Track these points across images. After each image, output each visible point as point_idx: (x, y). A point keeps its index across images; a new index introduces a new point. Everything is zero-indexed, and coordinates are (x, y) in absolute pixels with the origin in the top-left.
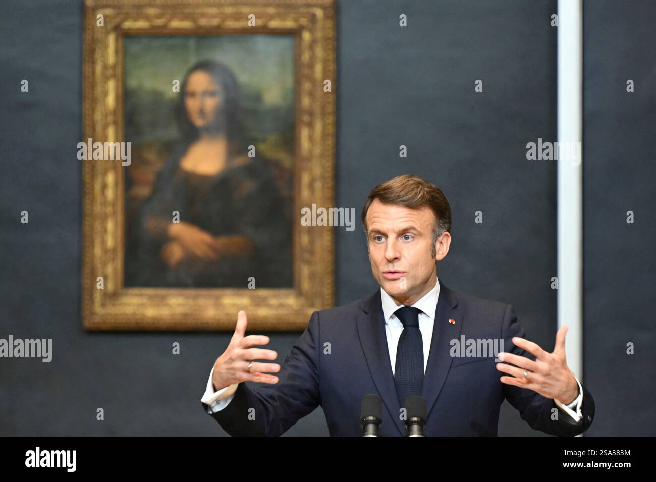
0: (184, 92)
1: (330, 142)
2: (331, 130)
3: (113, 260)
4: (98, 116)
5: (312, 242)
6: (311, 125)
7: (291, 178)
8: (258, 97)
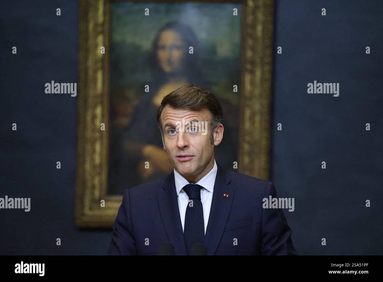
1: (267, 85)
2: (268, 76)
4: (90, 63)
5: (252, 162)
6: (252, 72)
8: (213, 50)
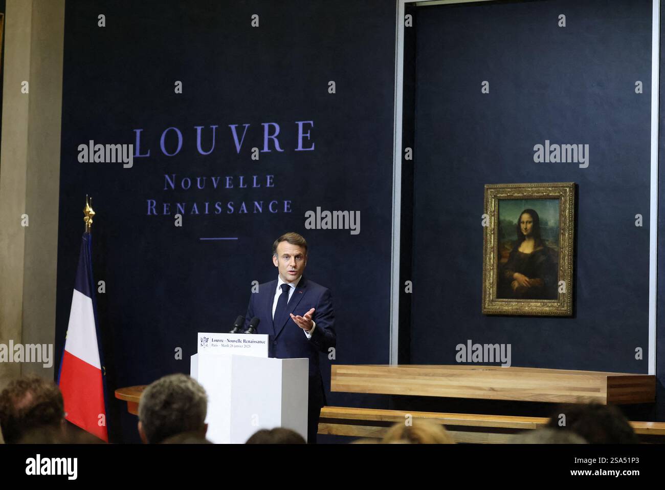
0: (520, 222)
2: (572, 236)
3: (492, 287)
7: (557, 255)
